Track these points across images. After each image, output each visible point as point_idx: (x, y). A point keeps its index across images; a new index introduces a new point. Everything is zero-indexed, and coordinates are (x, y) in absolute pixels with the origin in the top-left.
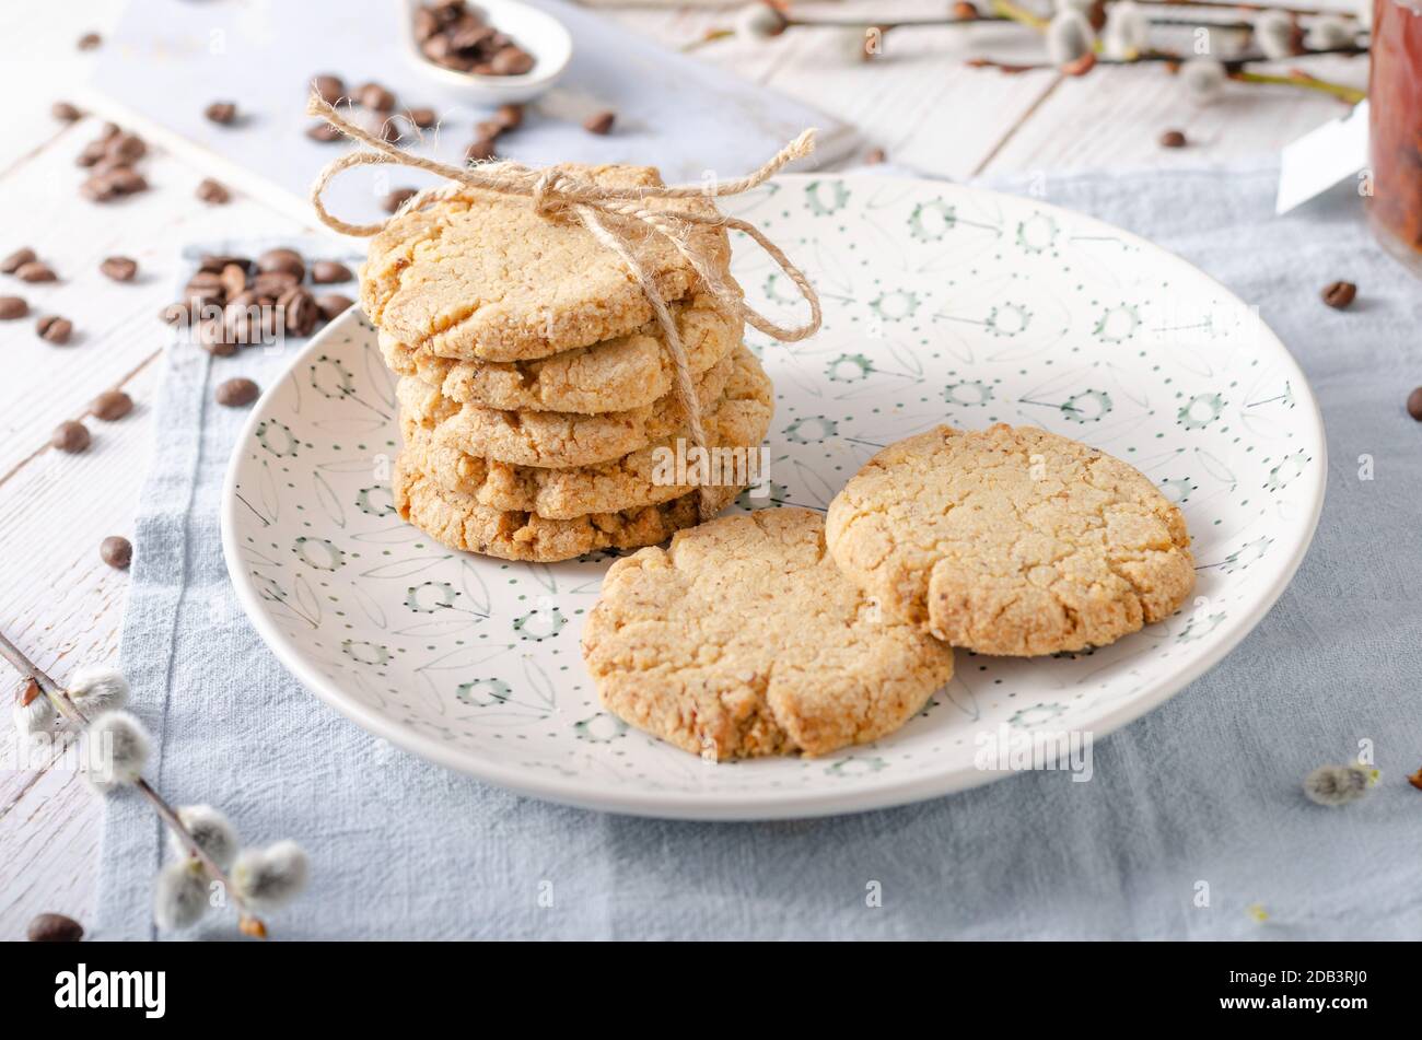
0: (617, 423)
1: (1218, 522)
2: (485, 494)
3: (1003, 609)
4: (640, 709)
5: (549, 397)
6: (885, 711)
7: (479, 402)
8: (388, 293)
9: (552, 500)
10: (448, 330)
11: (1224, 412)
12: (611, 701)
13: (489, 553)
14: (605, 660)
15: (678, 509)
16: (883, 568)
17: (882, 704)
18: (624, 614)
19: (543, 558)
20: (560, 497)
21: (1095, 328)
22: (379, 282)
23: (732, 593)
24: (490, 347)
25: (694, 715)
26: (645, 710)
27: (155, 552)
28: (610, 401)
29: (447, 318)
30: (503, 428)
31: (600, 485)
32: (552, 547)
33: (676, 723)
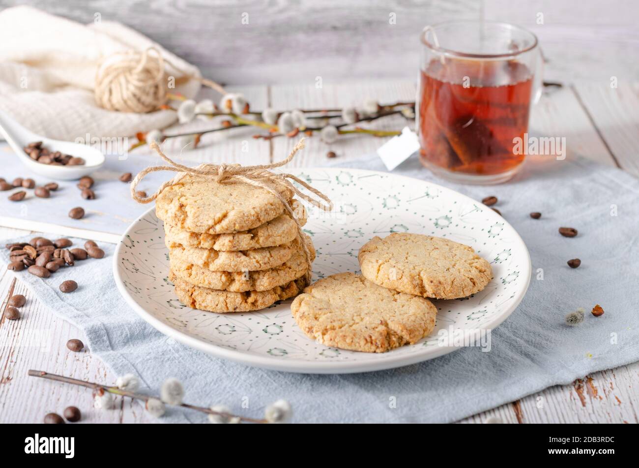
0: (285, 248)
1: (479, 252)
2: (235, 287)
3: (452, 282)
4: (348, 340)
5: (263, 241)
6: (429, 324)
7: (236, 248)
8: (183, 216)
9: (264, 283)
10: (221, 222)
11: (452, 220)
12: (334, 340)
13: (238, 310)
14: (323, 329)
15: (299, 282)
16: (403, 278)
17: (428, 322)
18: (316, 314)
19: (259, 308)
20: (268, 281)
21: (383, 206)
22: (177, 213)
23: (347, 300)
24: (241, 225)
25: (371, 337)
26: (351, 340)
27: (97, 340)
28: (284, 239)
29: (219, 218)
30: (243, 258)
31: (280, 274)
32: (263, 303)
33: (365, 342)
